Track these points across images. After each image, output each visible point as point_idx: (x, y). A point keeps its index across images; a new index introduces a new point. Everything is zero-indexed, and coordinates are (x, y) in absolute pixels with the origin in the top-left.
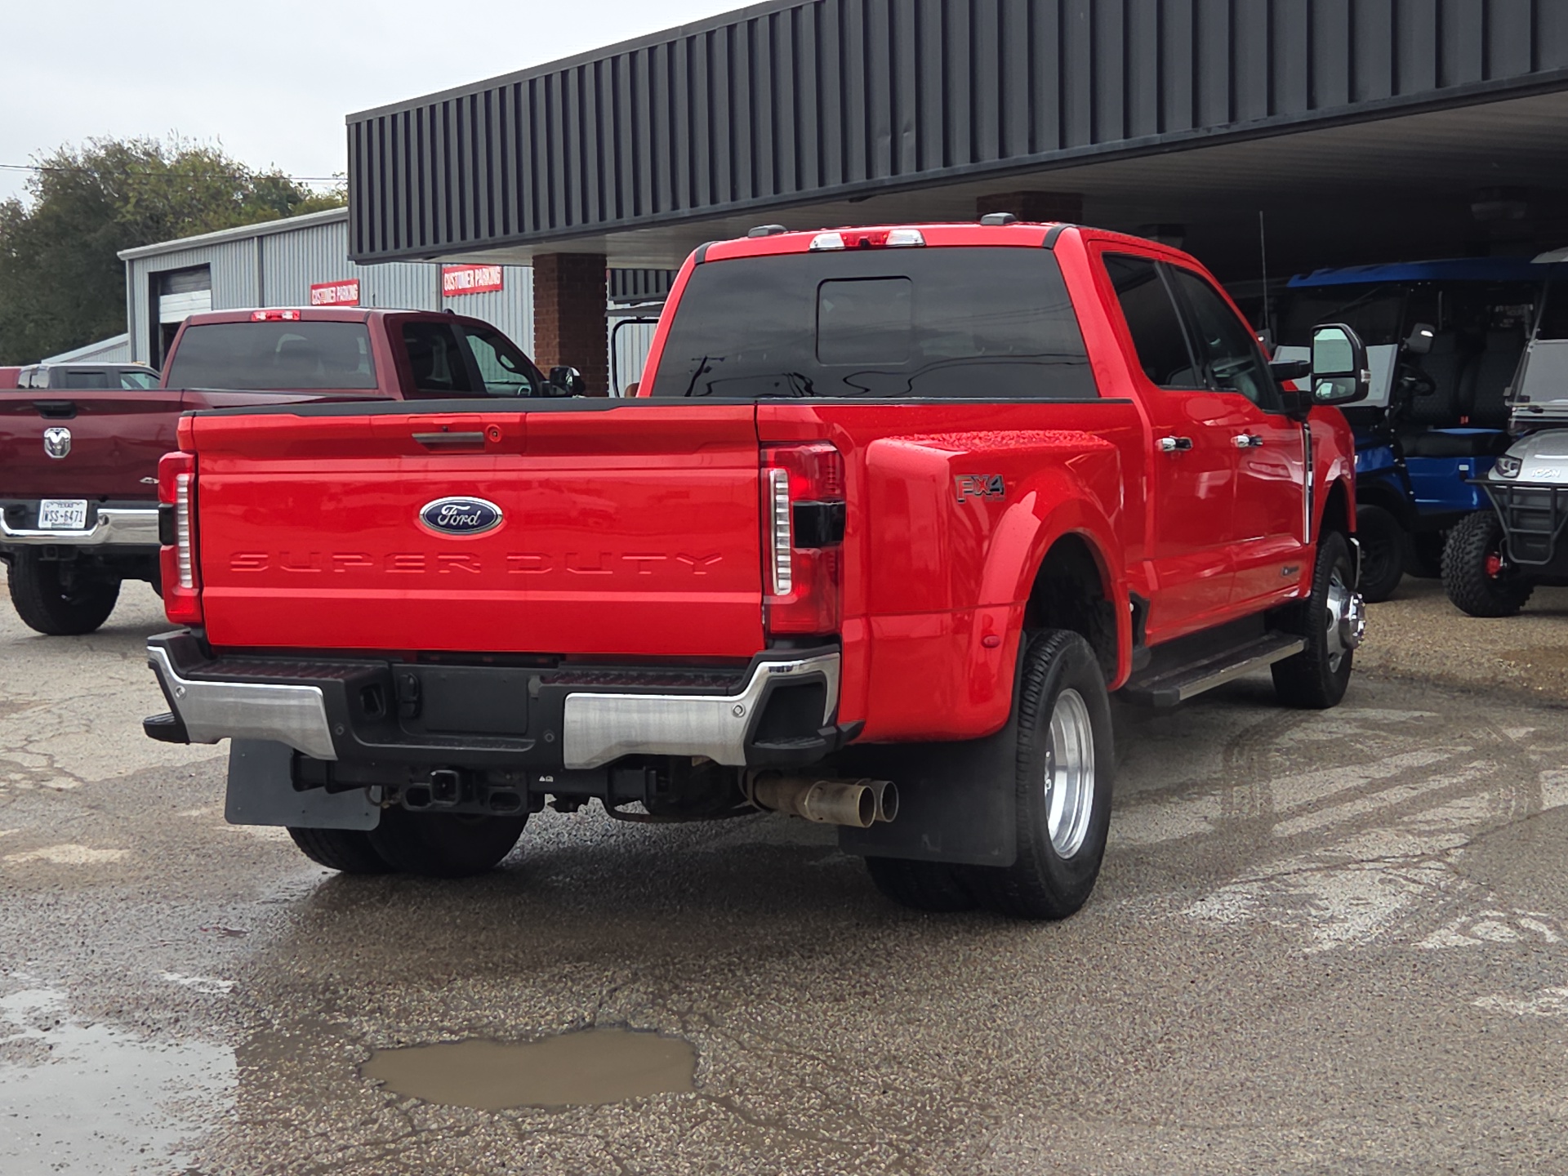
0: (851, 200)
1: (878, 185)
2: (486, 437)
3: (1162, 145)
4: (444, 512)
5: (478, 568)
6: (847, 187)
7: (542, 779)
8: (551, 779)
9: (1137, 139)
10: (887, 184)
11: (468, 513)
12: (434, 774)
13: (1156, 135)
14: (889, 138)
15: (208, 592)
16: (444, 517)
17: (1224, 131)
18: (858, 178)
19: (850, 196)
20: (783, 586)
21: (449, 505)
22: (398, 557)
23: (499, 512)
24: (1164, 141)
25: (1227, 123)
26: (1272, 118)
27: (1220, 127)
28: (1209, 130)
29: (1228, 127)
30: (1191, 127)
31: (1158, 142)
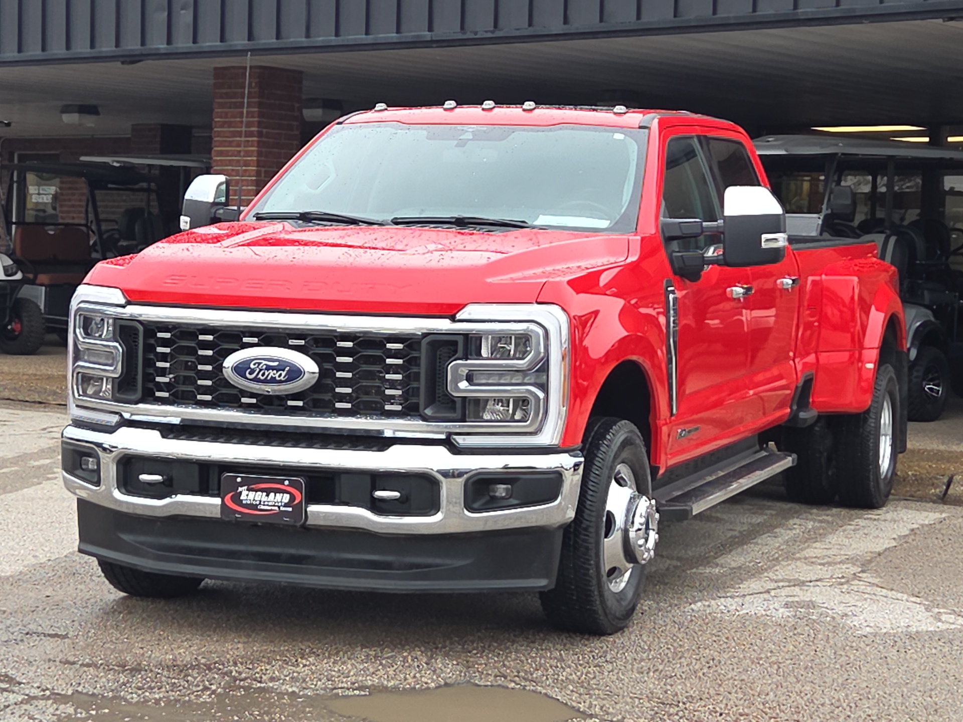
0: (123, 63)
1: (153, 52)
3: (432, 41)
6: (119, 51)
9: (408, 34)
10: (163, 51)
13: (427, 33)
14: (166, 14)
17: (489, 35)
18: (132, 44)
19: (122, 59)
24: (434, 38)
25: (492, 29)
26: (531, 28)
27: (486, 32)
28: (476, 33)
29: (492, 32)
30: (459, 30)
31: (429, 39)
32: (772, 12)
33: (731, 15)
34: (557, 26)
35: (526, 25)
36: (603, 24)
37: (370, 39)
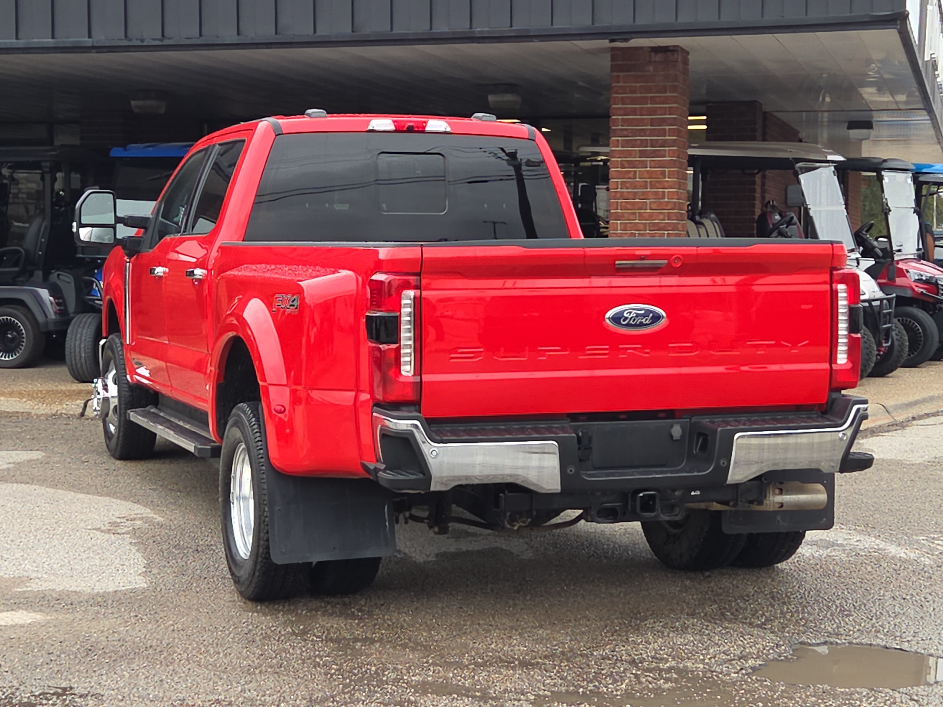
2: (669, 264)
4: (625, 315)
5: (647, 353)
7: (693, 493)
8: (698, 493)
11: (644, 316)
12: (641, 495)
15: (426, 378)
16: (626, 318)
20: (842, 359)
21: (630, 310)
22: (588, 347)
23: (664, 314)
27: (154, 39)
28: (142, 41)
29: (161, 40)
30: (123, 37)
31: (90, 45)
32: (447, 30)
33: (410, 32)
34: (230, 36)
35: (198, 35)
36: (277, 36)
37: (21, 43)
